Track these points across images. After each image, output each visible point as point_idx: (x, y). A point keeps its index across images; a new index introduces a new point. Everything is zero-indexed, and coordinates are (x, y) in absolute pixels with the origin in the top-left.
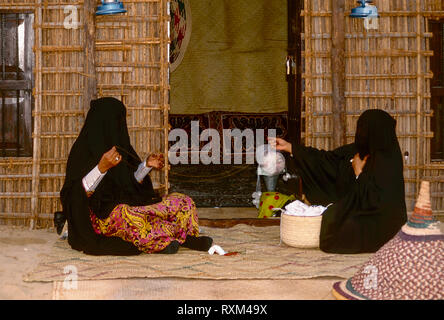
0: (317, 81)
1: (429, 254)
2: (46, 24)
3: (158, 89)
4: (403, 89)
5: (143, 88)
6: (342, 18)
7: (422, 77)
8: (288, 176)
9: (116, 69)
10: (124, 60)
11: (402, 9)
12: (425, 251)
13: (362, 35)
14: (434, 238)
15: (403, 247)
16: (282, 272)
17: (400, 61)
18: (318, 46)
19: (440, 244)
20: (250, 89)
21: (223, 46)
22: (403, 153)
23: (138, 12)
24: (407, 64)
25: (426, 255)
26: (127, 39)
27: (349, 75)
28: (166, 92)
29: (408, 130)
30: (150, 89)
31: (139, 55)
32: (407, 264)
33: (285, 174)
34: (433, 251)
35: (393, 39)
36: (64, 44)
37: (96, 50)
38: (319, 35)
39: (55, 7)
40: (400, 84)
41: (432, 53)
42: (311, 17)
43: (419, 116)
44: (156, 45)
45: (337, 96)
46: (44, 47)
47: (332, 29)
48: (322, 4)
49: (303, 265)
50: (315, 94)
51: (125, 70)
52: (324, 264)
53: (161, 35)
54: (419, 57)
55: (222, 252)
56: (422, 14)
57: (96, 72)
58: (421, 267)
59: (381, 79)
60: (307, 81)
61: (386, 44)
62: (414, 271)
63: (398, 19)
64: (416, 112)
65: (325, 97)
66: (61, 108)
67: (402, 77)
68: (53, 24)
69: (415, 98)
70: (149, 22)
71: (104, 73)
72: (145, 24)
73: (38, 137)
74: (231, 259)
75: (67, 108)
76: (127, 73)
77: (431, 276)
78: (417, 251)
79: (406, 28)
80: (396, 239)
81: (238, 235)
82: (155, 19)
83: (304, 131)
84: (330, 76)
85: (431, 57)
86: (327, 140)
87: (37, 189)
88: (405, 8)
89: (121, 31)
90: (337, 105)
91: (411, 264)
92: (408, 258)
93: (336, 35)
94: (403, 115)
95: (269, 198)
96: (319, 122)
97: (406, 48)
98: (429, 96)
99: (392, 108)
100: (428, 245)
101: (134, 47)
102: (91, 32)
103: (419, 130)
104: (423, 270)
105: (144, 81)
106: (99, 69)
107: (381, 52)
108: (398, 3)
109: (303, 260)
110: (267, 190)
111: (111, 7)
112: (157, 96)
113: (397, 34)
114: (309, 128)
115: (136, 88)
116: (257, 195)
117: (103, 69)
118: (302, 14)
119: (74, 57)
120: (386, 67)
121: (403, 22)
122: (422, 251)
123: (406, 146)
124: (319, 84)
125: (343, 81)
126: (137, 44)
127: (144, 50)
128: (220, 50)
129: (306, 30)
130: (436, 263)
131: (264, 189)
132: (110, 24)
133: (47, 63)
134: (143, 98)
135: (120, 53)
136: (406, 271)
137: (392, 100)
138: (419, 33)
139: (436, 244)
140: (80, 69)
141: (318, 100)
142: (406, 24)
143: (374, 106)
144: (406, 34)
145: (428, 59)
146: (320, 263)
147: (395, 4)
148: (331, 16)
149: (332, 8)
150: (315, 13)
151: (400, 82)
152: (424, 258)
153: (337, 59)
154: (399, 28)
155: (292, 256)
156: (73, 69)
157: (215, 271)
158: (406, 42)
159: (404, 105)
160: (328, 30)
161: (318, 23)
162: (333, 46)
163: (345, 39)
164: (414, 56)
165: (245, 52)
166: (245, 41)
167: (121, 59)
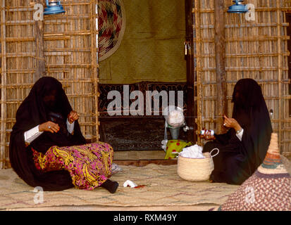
0: (205, 59)
1: (277, 188)
2: (9, 22)
3: (90, 67)
4: (268, 64)
5: (79, 67)
6: (222, 13)
7: (282, 55)
8: (187, 128)
9: (59, 53)
10: (65, 47)
11: (266, 6)
12: (274, 186)
13: (237, 26)
14: (282, 175)
15: (258, 183)
16: (174, 200)
17: (266, 44)
18: (205, 34)
19: (285, 180)
20: (168, 66)
21: (148, 35)
22: (269, 110)
23: (74, 12)
24: (271, 45)
25: (274, 189)
26: (66, 32)
27: (228, 55)
28: (95, 70)
29: (272, 94)
30: (84, 67)
31: (76, 43)
32: (260, 196)
33: (185, 127)
34: (280, 186)
35: (260, 28)
36: (21, 36)
37: (44, 40)
38: (206, 26)
39: (15, 10)
40: (265, 60)
41: (288, 38)
42: (200, 14)
43: (280, 84)
44: (88, 35)
45: (220, 70)
46: (8, 38)
47: (215, 22)
48: (208, 3)
49: (191, 195)
50: (204, 69)
51: (66, 53)
52: (206, 194)
53: (91, 28)
54: (279, 40)
55: (133, 185)
56: (281, 9)
57: (44, 56)
58: (271, 198)
59: (252, 57)
60: (198, 59)
61: (255, 32)
62: (266, 201)
63: (264, 13)
64: (277, 81)
65: (211, 71)
66: (21, 82)
67: (267, 56)
68: (13, 22)
69: (277, 70)
70: (82, 19)
71: (51, 56)
72: (79, 21)
73: (4, 103)
74: (139, 190)
75: (25, 82)
76: (68, 56)
77: (278, 205)
78: (268, 186)
79: (270, 19)
80: (254, 176)
81: (148, 172)
82: (87, 16)
83: (196, 96)
84: (214, 55)
85: (288, 41)
86: (213, 102)
87: (4, 141)
88: (268, 5)
89: (62, 26)
90: (219, 77)
91: (263, 196)
92: (261, 191)
93: (218, 25)
94: (268, 83)
95: (172, 144)
96: (207, 89)
97: (270, 34)
98: (287, 69)
99: (260, 78)
100: (276, 181)
101: (73, 37)
102: (40, 27)
103: (280, 93)
104: (272, 200)
105: (79, 62)
106: (47, 54)
107: (251, 38)
108: (263, 2)
109: (191, 190)
110: (172, 138)
111: (54, 9)
112: (89, 72)
113: (263, 24)
114: (199, 93)
115: (74, 67)
116: (165, 142)
117: (50, 54)
118: (193, 11)
119: (29, 45)
120: (256, 48)
121: (267, 15)
122: (272, 186)
123: (271, 105)
124: (207, 61)
125: (224, 59)
126: (74, 35)
127: (79, 39)
128: (147, 38)
129: (196, 23)
130: (282, 195)
131: (170, 138)
132: (54, 21)
133: (9, 50)
134: (79, 74)
135: (62, 42)
136: (260, 201)
137: (260, 72)
138: (279, 23)
139: (282, 180)
140: (33, 54)
141: (206, 73)
142: (269, 17)
143: (247, 76)
144: (269, 24)
145: (286, 42)
146: (204, 193)
147: (261, 3)
148: (214, 12)
149: (215, 6)
150: (203, 10)
151: (266, 59)
152: (273, 191)
153: (219, 43)
154: (264, 20)
155: (184, 188)
156: (28, 54)
157: (125, 199)
158: (270, 30)
159: (269, 76)
160: (212, 23)
161: (205, 18)
162: (216, 34)
163: (225, 28)
164: (276, 40)
165: (164, 39)
166: (164, 32)
167: (63, 46)
